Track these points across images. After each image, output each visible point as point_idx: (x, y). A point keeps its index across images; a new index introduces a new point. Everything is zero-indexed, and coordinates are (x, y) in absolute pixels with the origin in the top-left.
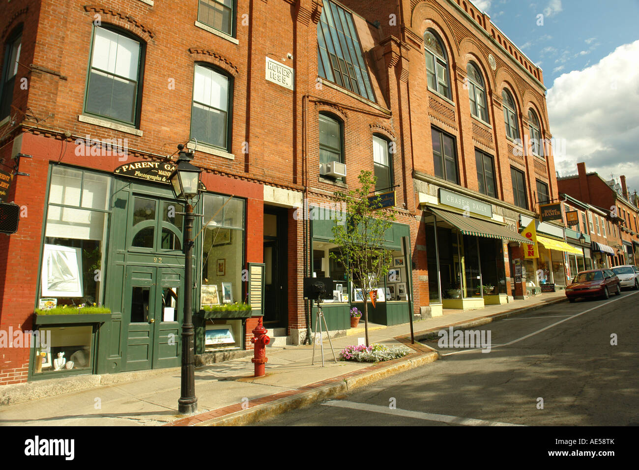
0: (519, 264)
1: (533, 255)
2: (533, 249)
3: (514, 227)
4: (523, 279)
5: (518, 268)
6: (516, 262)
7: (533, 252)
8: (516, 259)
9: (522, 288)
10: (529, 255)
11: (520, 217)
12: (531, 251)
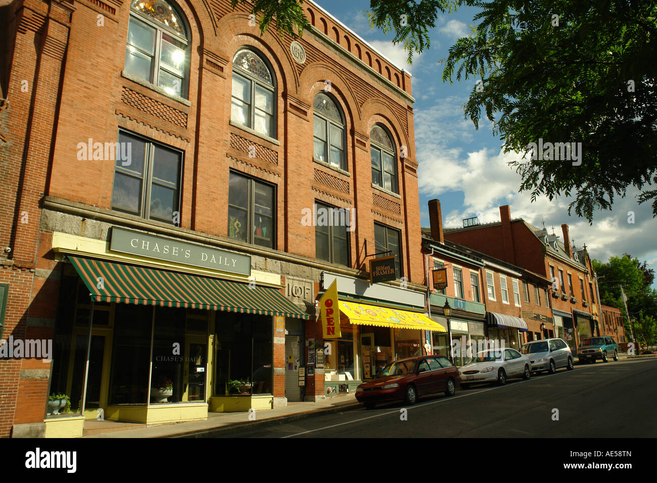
0: (313, 346)
1: (333, 333)
2: (333, 325)
3: (307, 291)
4: (316, 369)
5: (312, 352)
6: (310, 343)
7: (333, 328)
8: (310, 340)
9: (314, 383)
10: (329, 334)
11: (322, 275)
12: (331, 326)
